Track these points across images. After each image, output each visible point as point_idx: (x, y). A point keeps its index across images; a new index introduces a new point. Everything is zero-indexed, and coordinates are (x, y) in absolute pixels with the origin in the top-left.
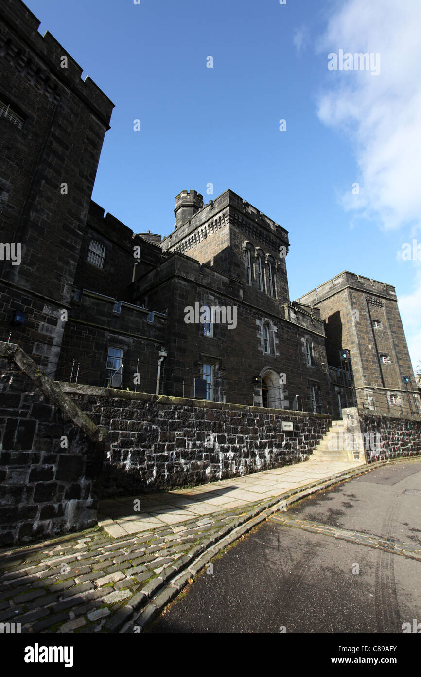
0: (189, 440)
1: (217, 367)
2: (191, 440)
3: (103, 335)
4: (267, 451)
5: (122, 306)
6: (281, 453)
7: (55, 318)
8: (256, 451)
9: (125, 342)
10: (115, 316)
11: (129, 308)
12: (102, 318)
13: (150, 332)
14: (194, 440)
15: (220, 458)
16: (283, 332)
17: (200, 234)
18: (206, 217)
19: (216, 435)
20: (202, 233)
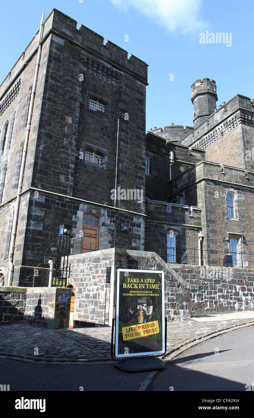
0: (224, 289)
1: (240, 240)
2: (226, 289)
3: (164, 227)
5: (172, 207)
7: (140, 223)
9: (177, 230)
10: (169, 214)
11: (176, 207)
12: (161, 216)
13: (191, 221)
14: (228, 289)
15: (243, 299)
17: (217, 132)
18: (221, 118)
19: (240, 286)
20: (220, 131)
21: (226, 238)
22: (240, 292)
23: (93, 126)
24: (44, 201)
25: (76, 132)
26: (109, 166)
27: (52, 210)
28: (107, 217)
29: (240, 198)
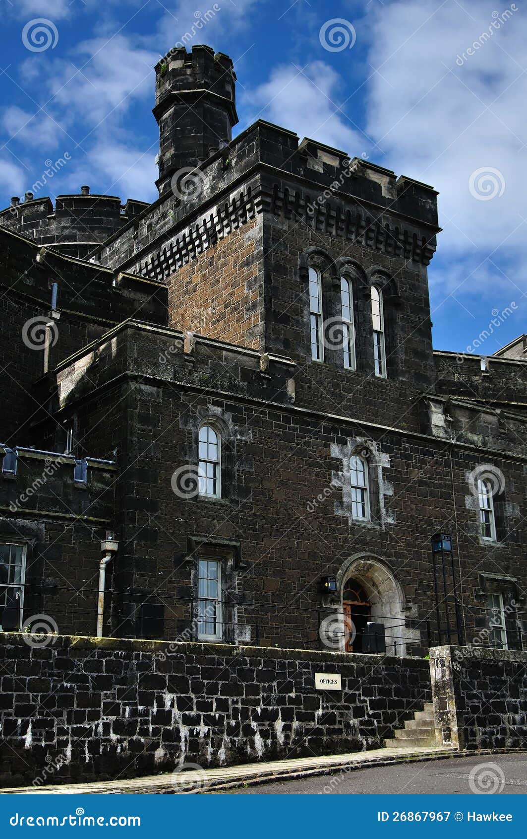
0: (125, 705)
1: (230, 563)
2: (128, 704)
4: (279, 725)
5: (20, 458)
8: (254, 724)
9: (29, 529)
10: (7, 480)
11: (37, 461)
13: (80, 503)
14: (134, 704)
15: (182, 734)
16: (408, 465)
17: (201, 230)
18: (213, 188)
19: (175, 695)
20: (206, 231)
21: (184, 556)
22: (175, 711)
29: (239, 437)
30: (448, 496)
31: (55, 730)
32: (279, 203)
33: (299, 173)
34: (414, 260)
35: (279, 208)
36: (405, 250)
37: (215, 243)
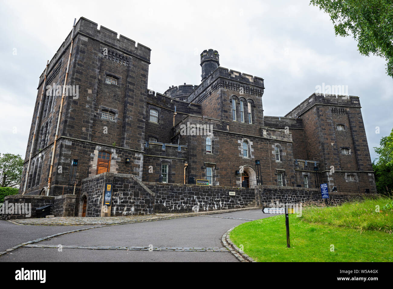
1: (214, 168)
2: (186, 198)
3: (159, 160)
4: (221, 203)
5: (166, 146)
6: (228, 204)
7: (140, 157)
8: (215, 202)
9: (168, 161)
10: (164, 151)
11: (169, 146)
12: (158, 152)
13: (179, 155)
14: (188, 198)
15: (198, 205)
16: (257, 144)
17: (208, 92)
18: (210, 82)
19: (196, 196)
20: (209, 92)
21: (203, 166)
22: (197, 200)
23: (108, 94)
24: (71, 144)
25: (95, 99)
26: (119, 120)
27: (77, 150)
28: (115, 154)
29: (215, 139)
30: (268, 151)
31: (170, 203)
32: (224, 85)
33: (229, 78)
34: (258, 96)
35: (225, 86)
36: (256, 93)
37: (211, 95)
